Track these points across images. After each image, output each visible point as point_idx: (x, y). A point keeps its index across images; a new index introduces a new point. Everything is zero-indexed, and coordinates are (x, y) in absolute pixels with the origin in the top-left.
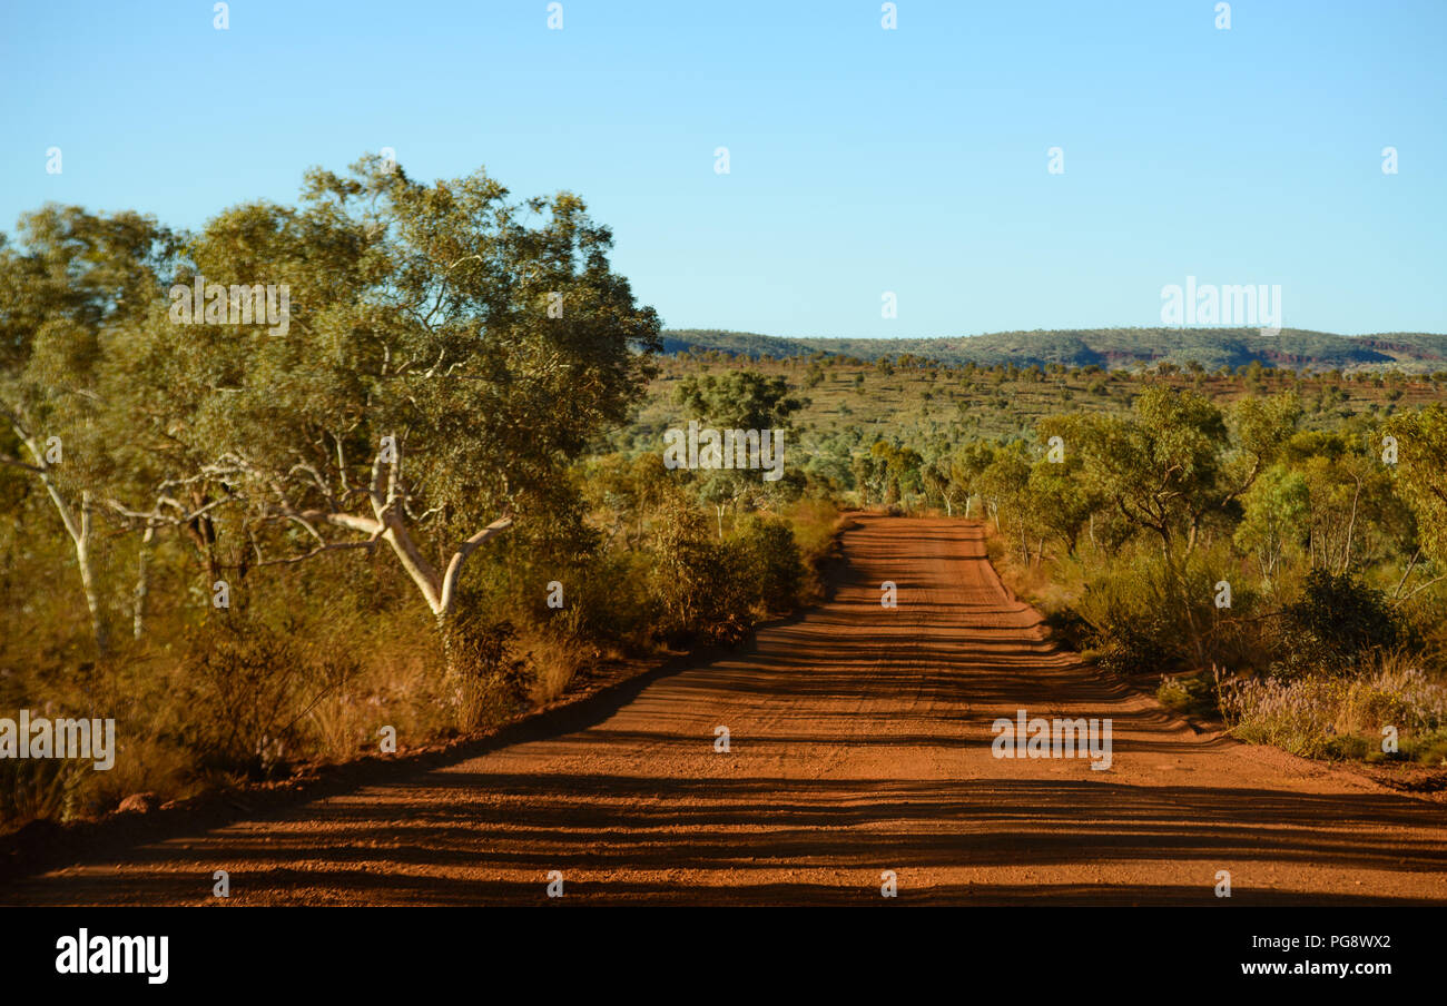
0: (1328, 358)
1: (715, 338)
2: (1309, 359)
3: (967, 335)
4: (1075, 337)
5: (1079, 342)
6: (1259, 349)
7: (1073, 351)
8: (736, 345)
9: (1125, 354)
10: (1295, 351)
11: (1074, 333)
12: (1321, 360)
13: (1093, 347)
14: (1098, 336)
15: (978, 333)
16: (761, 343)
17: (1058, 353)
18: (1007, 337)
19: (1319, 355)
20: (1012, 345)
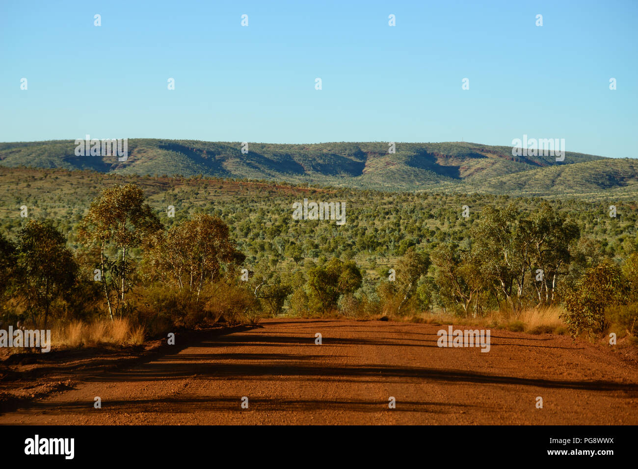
0: (458, 156)
1: (193, 144)
2: (451, 156)
3: (313, 143)
4: (357, 145)
5: (357, 147)
6: (431, 152)
7: (354, 151)
8: (201, 147)
9: (375, 153)
10: (446, 153)
11: (357, 143)
12: (456, 157)
13: (363, 150)
14: (366, 145)
15: (318, 143)
16: (213, 146)
17: (347, 152)
18: (328, 144)
19: (456, 155)
20: (329, 148)
